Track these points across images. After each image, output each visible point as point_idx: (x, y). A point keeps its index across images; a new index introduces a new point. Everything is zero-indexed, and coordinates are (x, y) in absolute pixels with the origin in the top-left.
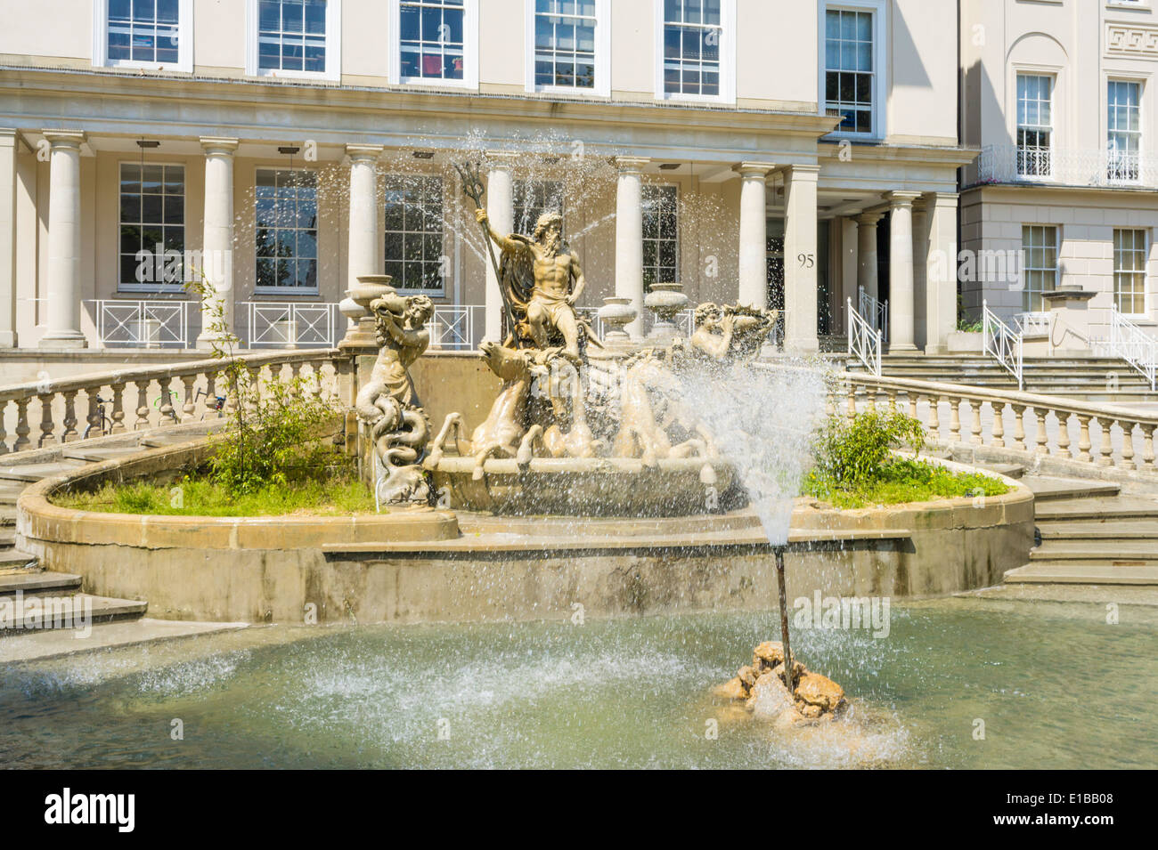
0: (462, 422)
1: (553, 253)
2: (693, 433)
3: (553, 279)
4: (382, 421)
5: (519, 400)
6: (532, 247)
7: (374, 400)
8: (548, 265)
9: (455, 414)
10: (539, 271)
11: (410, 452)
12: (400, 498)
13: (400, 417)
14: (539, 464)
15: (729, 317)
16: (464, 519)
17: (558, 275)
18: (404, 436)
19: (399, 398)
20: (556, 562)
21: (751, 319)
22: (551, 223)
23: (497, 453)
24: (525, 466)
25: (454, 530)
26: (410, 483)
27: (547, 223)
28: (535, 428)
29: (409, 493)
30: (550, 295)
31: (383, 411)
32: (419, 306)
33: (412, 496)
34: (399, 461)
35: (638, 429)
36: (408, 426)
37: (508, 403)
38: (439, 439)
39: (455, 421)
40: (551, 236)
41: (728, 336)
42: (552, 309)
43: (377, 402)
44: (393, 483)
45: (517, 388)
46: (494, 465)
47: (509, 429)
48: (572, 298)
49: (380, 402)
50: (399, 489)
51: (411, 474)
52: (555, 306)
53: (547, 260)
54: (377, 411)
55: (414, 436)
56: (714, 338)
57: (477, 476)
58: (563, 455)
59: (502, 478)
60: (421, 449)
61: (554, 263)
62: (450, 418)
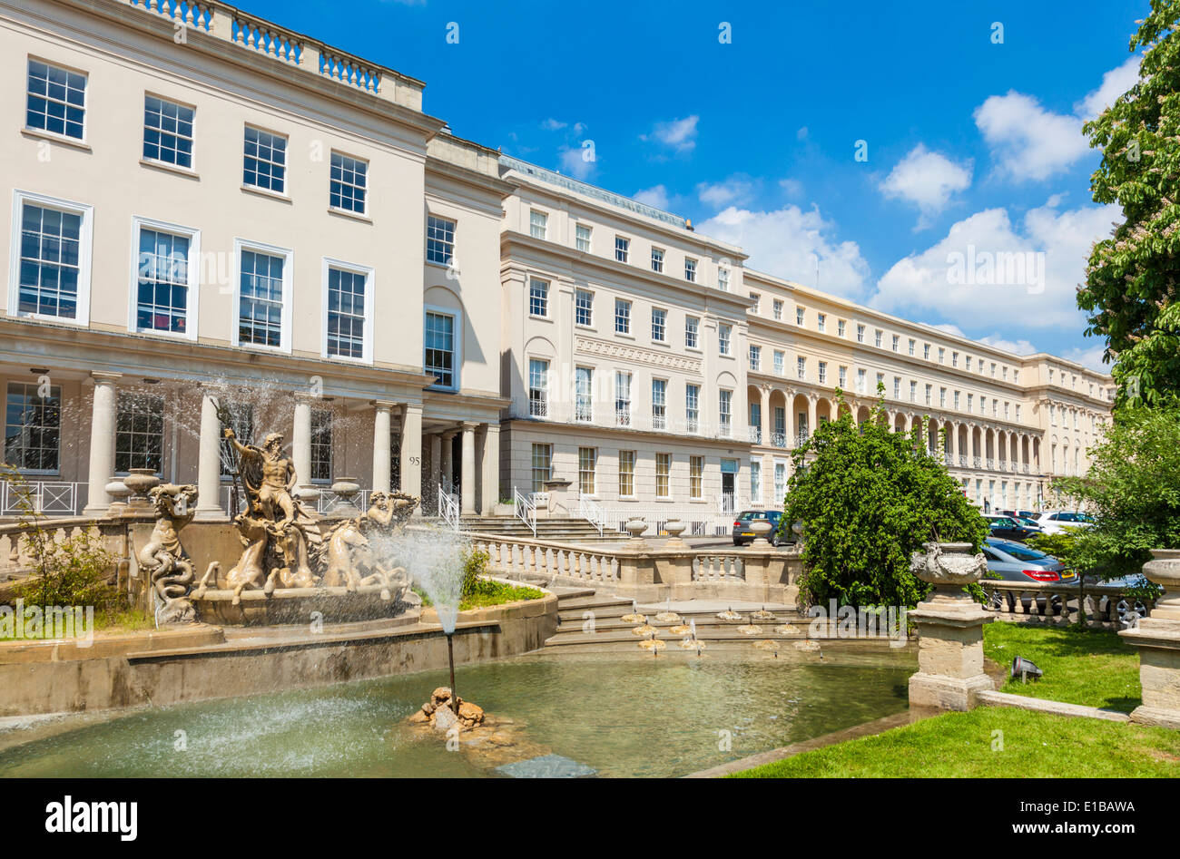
0: (220, 567)
1: (277, 458)
2: (374, 570)
3: (276, 475)
4: (161, 569)
5: (260, 552)
6: (263, 455)
7: (154, 554)
8: (273, 466)
9: (216, 563)
10: (266, 469)
11: (181, 589)
12: (174, 620)
13: (174, 565)
14: (278, 593)
15: (392, 500)
16: (228, 631)
17: (280, 472)
18: (176, 577)
19: (173, 552)
20: (293, 653)
21: (406, 501)
22: (275, 439)
23: (247, 587)
24: (270, 595)
25: (220, 637)
26: (181, 609)
27: (273, 439)
28: (275, 571)
29: (181, 616)
30: (275, 485)
31: (161, 562)
32: (188, 492)
33: (183, 618)
34: (172, 594)
35: (343, 568)
36: (179, 571)
37: (253, 554)
38: (205, 578)
39: (216, 567)
40: (276, 448)
41: (391, 511)
42: (276, 493)
43: (157, 556)
44: (169, 609)
45: (259, 545)
46: (247, 595)
47: (255, 572)
48: (289, 487)
49: (160, 555)
50: (172, 614)
51: (182, 603)
52: (278, 492)
53: (273, 463)
54: (157, 562)
55: (184, 577)
56: (383, 513)
57: (235, 602)
58: (294, 586)
59: (252, 603)
60: (189, 586)
61: (277, 465)
62: (212, 565)
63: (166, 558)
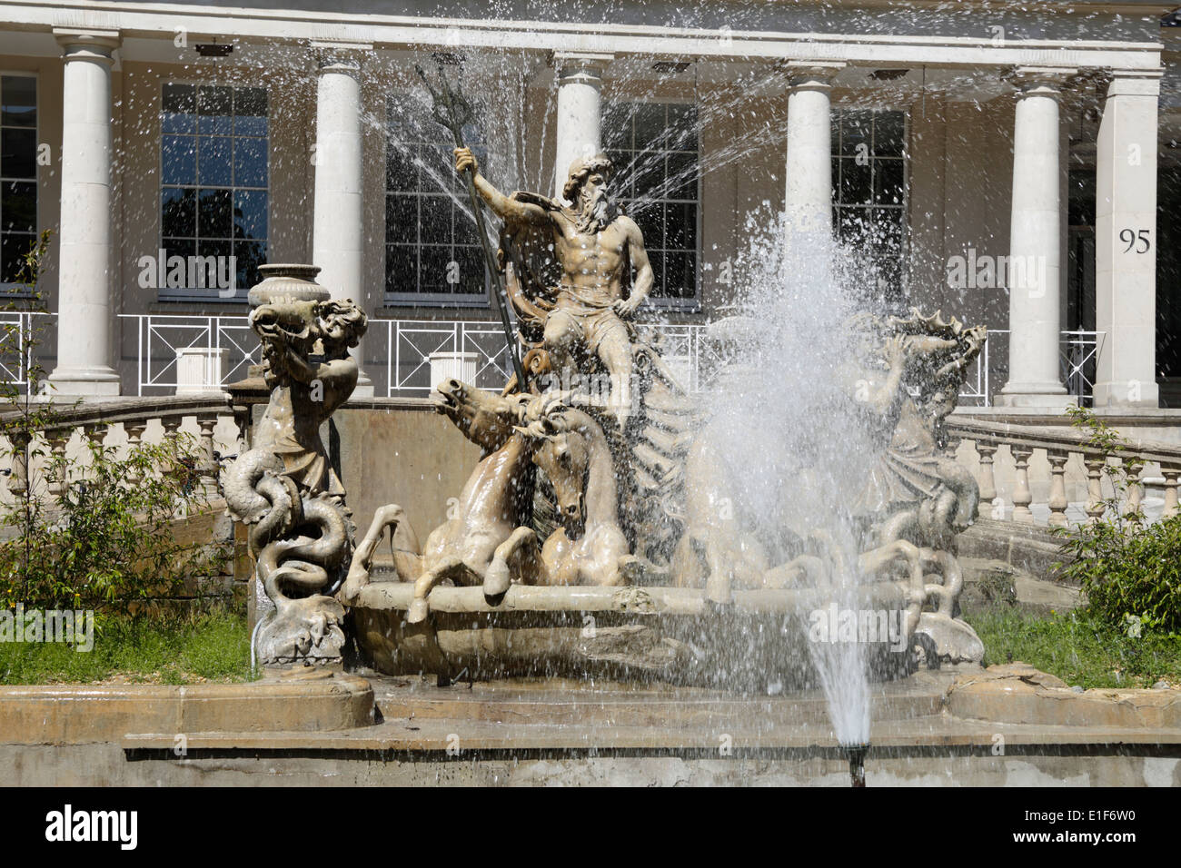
0: (403, 521)
1: (593, 225)
3: (593, 272)
4: (268, 518)
6: (558, 216)
7: (255, 479)
8: (586, 246)
9: (392, 508)
10: (569, 258)
11: (316, 574)
12: (292, 655)
13: (297, 512)
14: (519, 596)
15: (899, 339)
17: (603, 264)
18: (302, 542)
19: (298, 477)
21: (935, 342)
22: (589, 173)
23: (456, 576)
24: (495, 599)
25: (367, 712)
26: (311, 628)
27: (584, 172)
28: (521, 532)
29: (310, 645)
30: (588, 299)
31: (270, 500)
32: (339, 318)
33: (314, 652)
34: (295, 589)
36: (315, 528)
37: (490, 484)
38: (360, 550)
39: (391, 518)
40: (591, 197)
41: (897, 371)
42: (590, 324)
43: (260, 486)
44: (281, 627)
45: (505, 457)
46: (448, 597)
47: (486, 534)
48: (626, 306)
49: (265, 485)
50: (292, 637)
51: (313, 612)
52: (595, 319)
53: (583, 238)
54: (260, 500)
55: (324, 546)
57: (416, 615)
59: (461, 620)
60: (336, 565)
61: (595, 243)
62: (382, 513)
63: (280, 493)
